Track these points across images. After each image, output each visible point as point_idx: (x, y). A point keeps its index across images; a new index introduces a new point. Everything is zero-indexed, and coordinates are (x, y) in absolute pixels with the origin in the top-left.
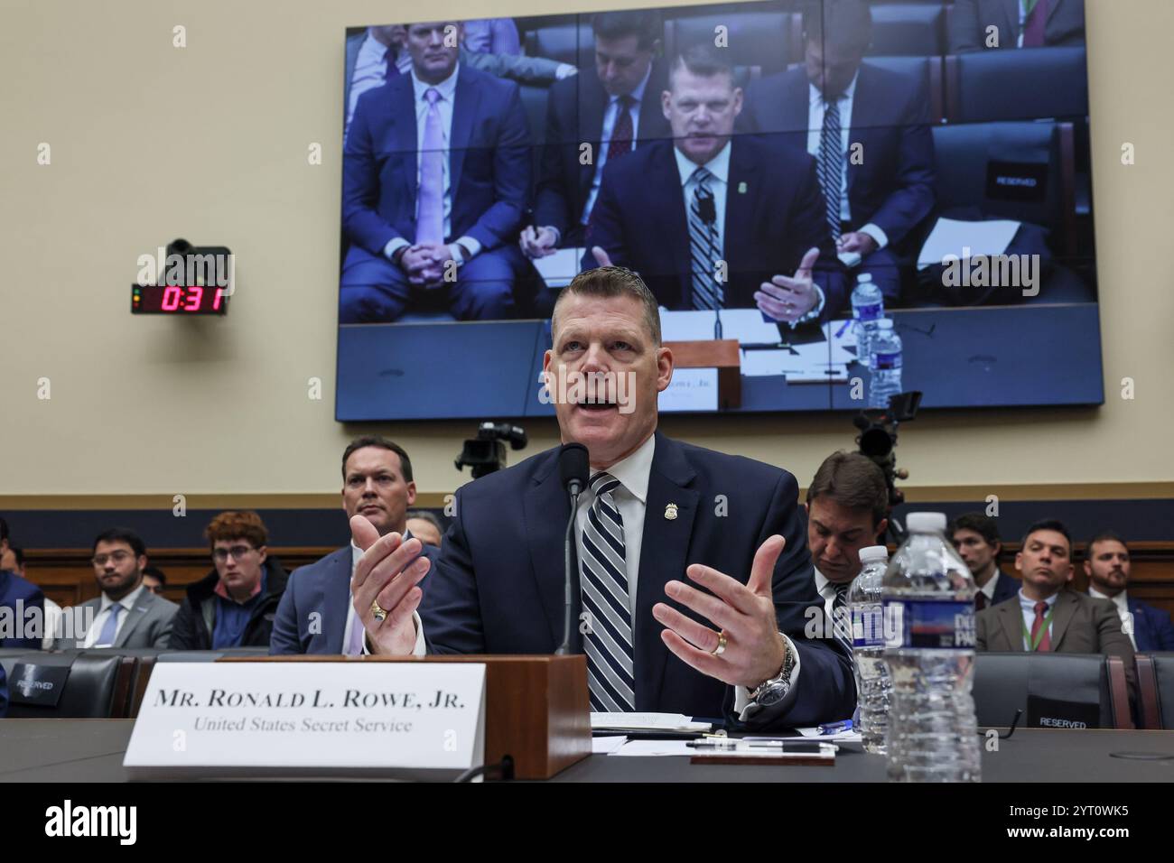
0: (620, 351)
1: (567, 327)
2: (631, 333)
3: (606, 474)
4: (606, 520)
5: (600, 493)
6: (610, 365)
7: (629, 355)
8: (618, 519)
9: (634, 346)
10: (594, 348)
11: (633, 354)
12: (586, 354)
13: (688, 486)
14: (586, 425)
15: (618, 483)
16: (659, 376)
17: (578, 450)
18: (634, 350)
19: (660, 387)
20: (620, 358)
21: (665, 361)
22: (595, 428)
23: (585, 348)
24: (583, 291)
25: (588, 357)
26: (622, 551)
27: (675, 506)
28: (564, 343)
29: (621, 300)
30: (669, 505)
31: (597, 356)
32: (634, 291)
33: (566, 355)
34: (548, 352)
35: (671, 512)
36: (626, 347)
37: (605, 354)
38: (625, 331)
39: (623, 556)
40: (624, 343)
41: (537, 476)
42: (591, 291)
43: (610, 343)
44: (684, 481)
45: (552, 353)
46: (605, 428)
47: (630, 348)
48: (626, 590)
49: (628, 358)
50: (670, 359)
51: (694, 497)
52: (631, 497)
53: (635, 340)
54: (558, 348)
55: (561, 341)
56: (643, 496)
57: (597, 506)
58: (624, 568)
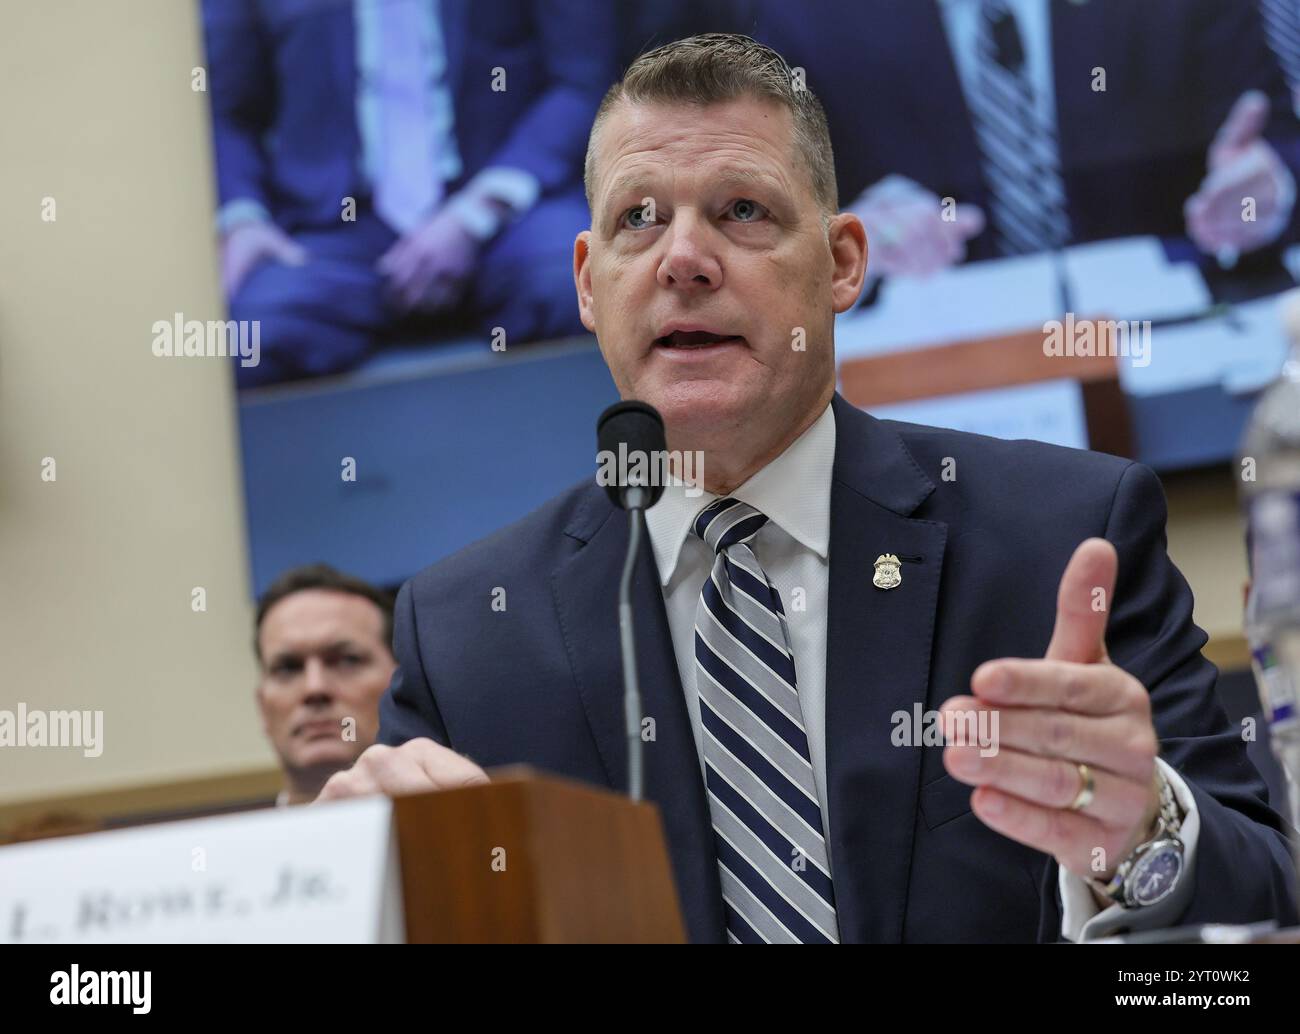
0: (746, 224)
1: (620, 174)
2: (769, 180)
3: (734, 501)
4: (744, 605)
5: (724, 545)
6: (719, 253)
7: (765, 232)
8: (772, 600)
9: (774, 212)
10: (685, 219)
11: (773, 228)
12: (667, 233)
13: (920, 512)
14: (679, 380)
15: (762, 519)
16: (836, 278)
17: (637, 415)
18: (774, 220)
19: (838, 302)
20: (743, 239)
21: (848, 243)
22: (700, 383)
23: (664, 219)
24: (652, 94)
25: (670, 244)
26: (786, 668)
27: (894, 559)
28: (617, 210)
29: (741, 111)
30: (881, 559)
31: (692, 237)
32: (768, 87)
33: (622, 239)
34: (583, 235)
35: (887, 573)
36: (756, 214)
37: (710, 232)
38: (754, 173)
39: (792, 680)
40: (750, 203)
41: (576, 527)
42: (670, 93)
43: (719, 205)
44: (905, 502)
45: (591, 237)
46: (719, 384)
47: (765, 216)
48: (807, 755)
49: (763, 240)
50: (860, 240)
51: (934, 536)
52: (795, 549)
53: (776, 197)
54: (604, 226)
55: (609, 207)
56: (820, 544)
57: (720, 575)
58: (797, 705)
